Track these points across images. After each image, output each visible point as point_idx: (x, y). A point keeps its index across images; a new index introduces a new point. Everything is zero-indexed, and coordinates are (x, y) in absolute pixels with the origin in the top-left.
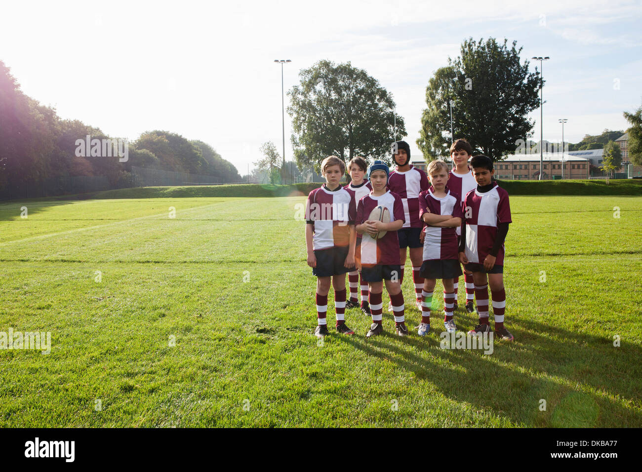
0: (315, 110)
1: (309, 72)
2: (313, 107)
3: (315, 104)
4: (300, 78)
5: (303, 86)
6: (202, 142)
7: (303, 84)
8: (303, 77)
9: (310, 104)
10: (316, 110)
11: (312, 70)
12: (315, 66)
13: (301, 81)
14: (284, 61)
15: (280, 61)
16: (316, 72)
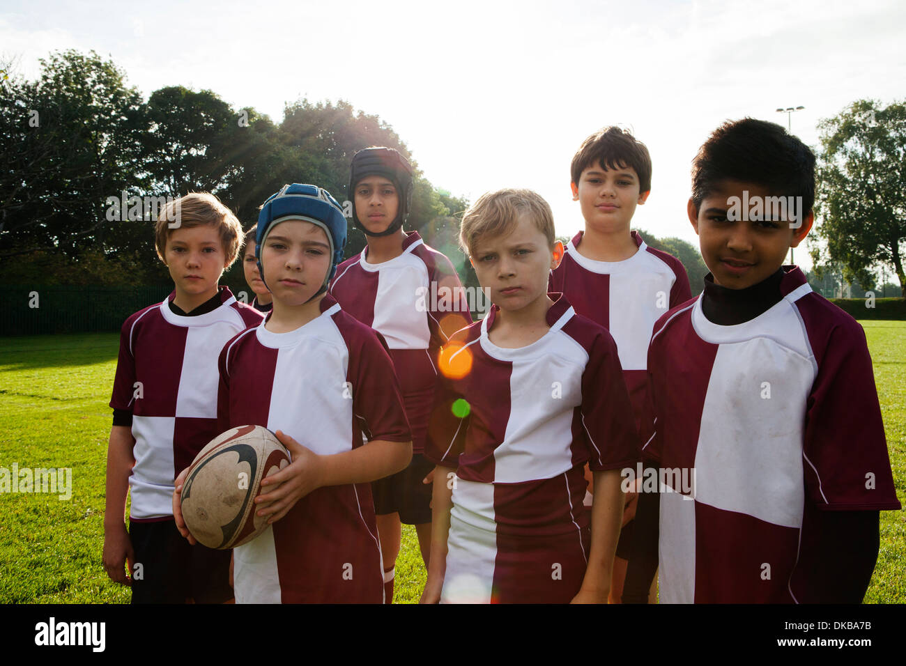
0: (844, 181)
1: (833, 122)
2: (840, 177)
3: (845, 172)
4: (819, 133)
5: (824, 144)
6: (680, 241)
7: (824, 142)
8: (824, 131)
9: (836, 172)
10: (846, 181)
11: (840, 118)
12: (847, 112)
13: (820, 137)
14: (792, 109)
15: (785, 109)
16: (846, 121)
